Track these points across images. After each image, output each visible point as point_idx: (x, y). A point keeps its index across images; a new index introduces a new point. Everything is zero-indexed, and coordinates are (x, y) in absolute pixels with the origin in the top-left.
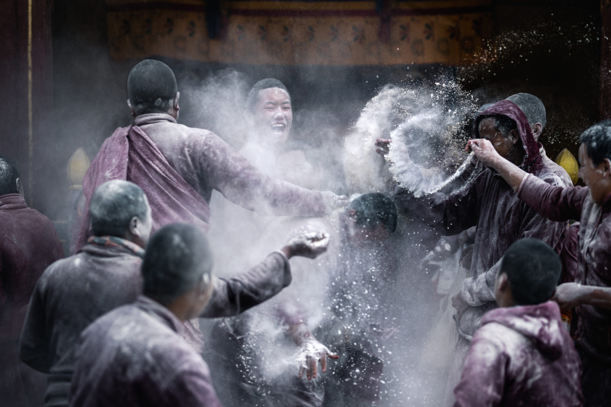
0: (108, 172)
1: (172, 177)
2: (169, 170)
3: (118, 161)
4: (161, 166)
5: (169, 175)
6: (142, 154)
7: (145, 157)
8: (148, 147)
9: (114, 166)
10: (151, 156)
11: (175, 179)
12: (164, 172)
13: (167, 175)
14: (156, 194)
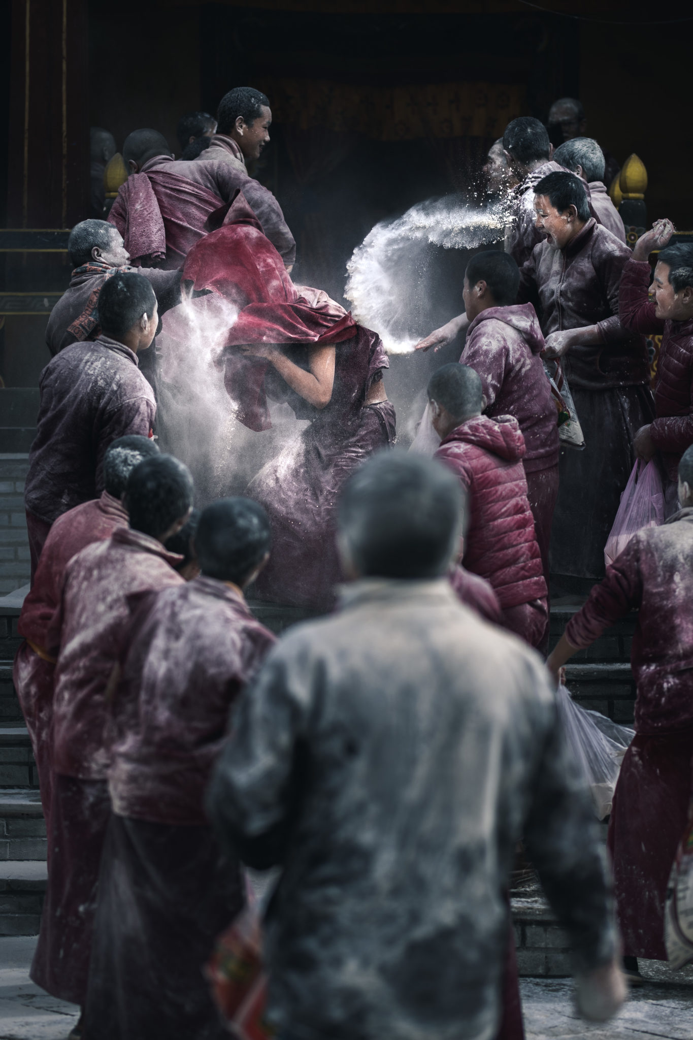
0: (137, 204)
1: (201, 192)
2: (197, 188)
3: (145, 194)
4: (188, 187)
5: (198, 191)
6: (167, 185)
7: (170, 186)
8: (170, 177)
9: (143, 199)
10: (176, 183)
11: (204, 194)
12: (193, 191)
13: (196, 192)
14: (194, 210)
